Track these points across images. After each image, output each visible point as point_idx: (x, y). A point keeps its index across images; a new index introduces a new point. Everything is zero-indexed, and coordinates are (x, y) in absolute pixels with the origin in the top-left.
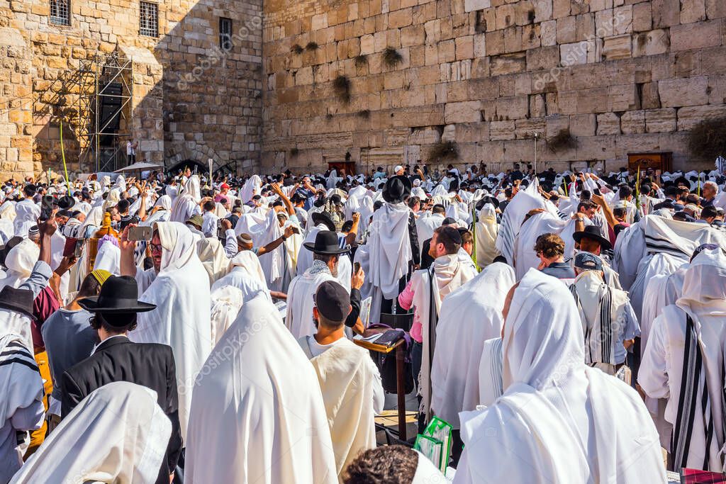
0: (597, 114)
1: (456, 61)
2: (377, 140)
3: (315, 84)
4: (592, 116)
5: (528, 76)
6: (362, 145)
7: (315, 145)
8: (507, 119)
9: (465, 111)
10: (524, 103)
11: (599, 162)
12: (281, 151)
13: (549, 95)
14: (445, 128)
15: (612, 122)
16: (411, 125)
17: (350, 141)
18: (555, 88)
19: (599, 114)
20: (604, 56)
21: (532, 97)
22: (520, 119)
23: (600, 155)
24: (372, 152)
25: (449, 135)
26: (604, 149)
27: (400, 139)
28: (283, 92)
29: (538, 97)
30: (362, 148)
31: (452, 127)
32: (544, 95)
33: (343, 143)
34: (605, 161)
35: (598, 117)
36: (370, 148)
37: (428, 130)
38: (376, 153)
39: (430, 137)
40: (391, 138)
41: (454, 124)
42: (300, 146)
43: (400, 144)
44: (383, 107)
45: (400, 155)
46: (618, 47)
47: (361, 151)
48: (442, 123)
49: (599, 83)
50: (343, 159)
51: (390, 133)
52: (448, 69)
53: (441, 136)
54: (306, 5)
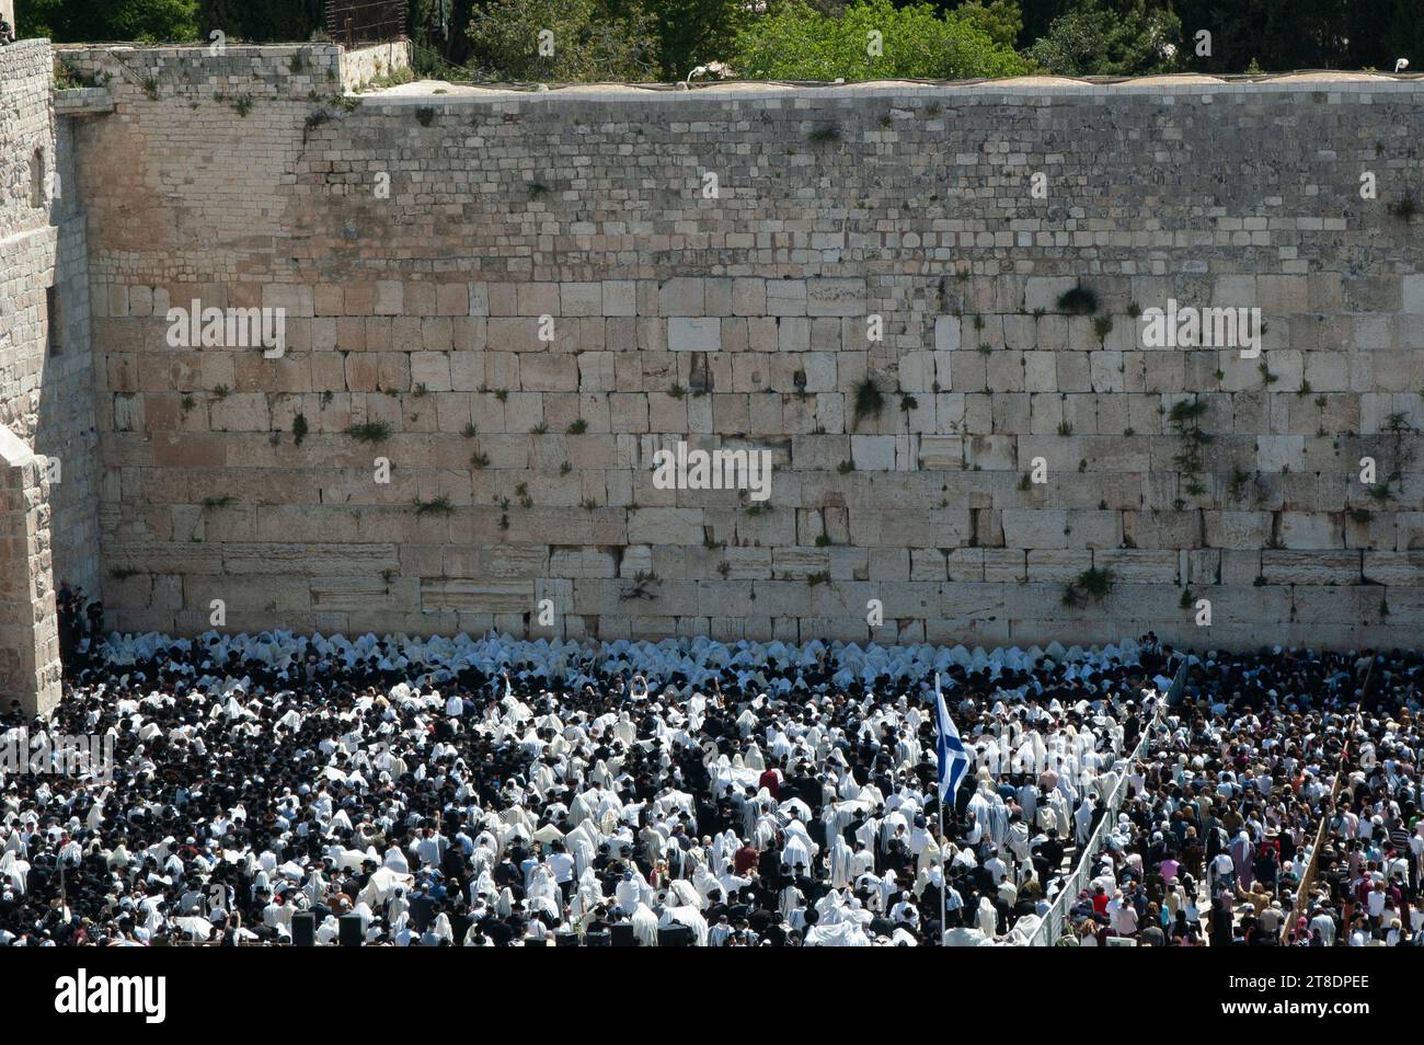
0: (911, 549)
1: (649, 432)
2: (464, 565)
4: (905, 552)
5: (796, 479)
6: (427, 572)
7: (285, 566)
8: (757, 545)
9: (673, 523)
10: (790, 520)
11: (915, 622)
12: (171, 573)
13: (830, 512)
14: (628, 552)
15: (936, 564)
16: (550, 540)
17: (391, 562)
18: (843, 501)
19: (915, 549)
20: (920, 463)
21: (801, 513)
22: (782, 546)
23: (916, 611)
24: (451, 587)
25: (638, 563)
26: (923, 604)
27: (526, 566)
28: (174, 441)
29: (815, 515)
30: (423, 579)
31: (643, 550)
32: (822, 511)
34: (925, 622)
35: (913, 553)
36: (445, 578)
37: (590, 554)
38: (462, 589)
39: (597, 565)
40: (500, 562)
41: (650, 545)
43: (522, 576)
44: (479, 500)
45: (525, 597)
46: (944, 453)
47: (422, 584)
48: (623, 542)
49: (915, 503)
51: (499, 553)
52: (634, 445)
53: (618, 564)
54: (245, 254)
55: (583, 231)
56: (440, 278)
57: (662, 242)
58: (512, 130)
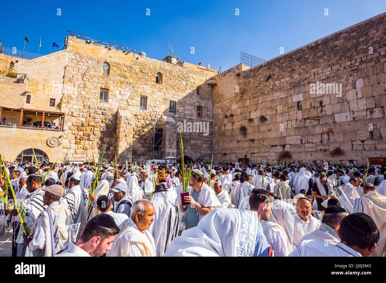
0: (352, 141)
1: (289, 120)
2: (257, 150)
3: (233, 129)
4: (350, 142)
5: (321, 126)
6: (252, 152)
7: (233, 152)
8: (312, 143)
9: (294, 139)
10: (319, 137)
11: (354, 161)
12: (220, 154)
13: (330, 134)
14: (286, 146)
15: (359, 145)
16: (271, 144)
17: (246, 150)
18: (333, 131)
19: (353, 141)
20: (354, 118)
21: (323, 135)
22: (318, 143)
23: (354, 158)
24: (255, 155)
25: (287, 148)
26: (356, 156)
27: (267, 150)
28: (221, 132)
29: (325, 134)
30: (251, 153)
31: (288, 146)
32: (328, 134)
33: (244, 151)
34: (357, 161)
35: (353, 142)
36: (254, 153)
37: (279, 147)
38: (257, 155)
39: (280, 149)
40: (263, 150)
41: (289, 144)
42: (227, 152)
43: (267, 152)
44: (260, 138)
45: (267, 156)
46: (360, 115)
48: (284, 144)
49: (352, 129)
50: (244, 157)
51: (263, 148)
52: (286, 123)
53: (284, 149)
54: (230, 101)
55: (277, 82)
56: (255, 98)
57: (291, 81)
58: (266, 68)
